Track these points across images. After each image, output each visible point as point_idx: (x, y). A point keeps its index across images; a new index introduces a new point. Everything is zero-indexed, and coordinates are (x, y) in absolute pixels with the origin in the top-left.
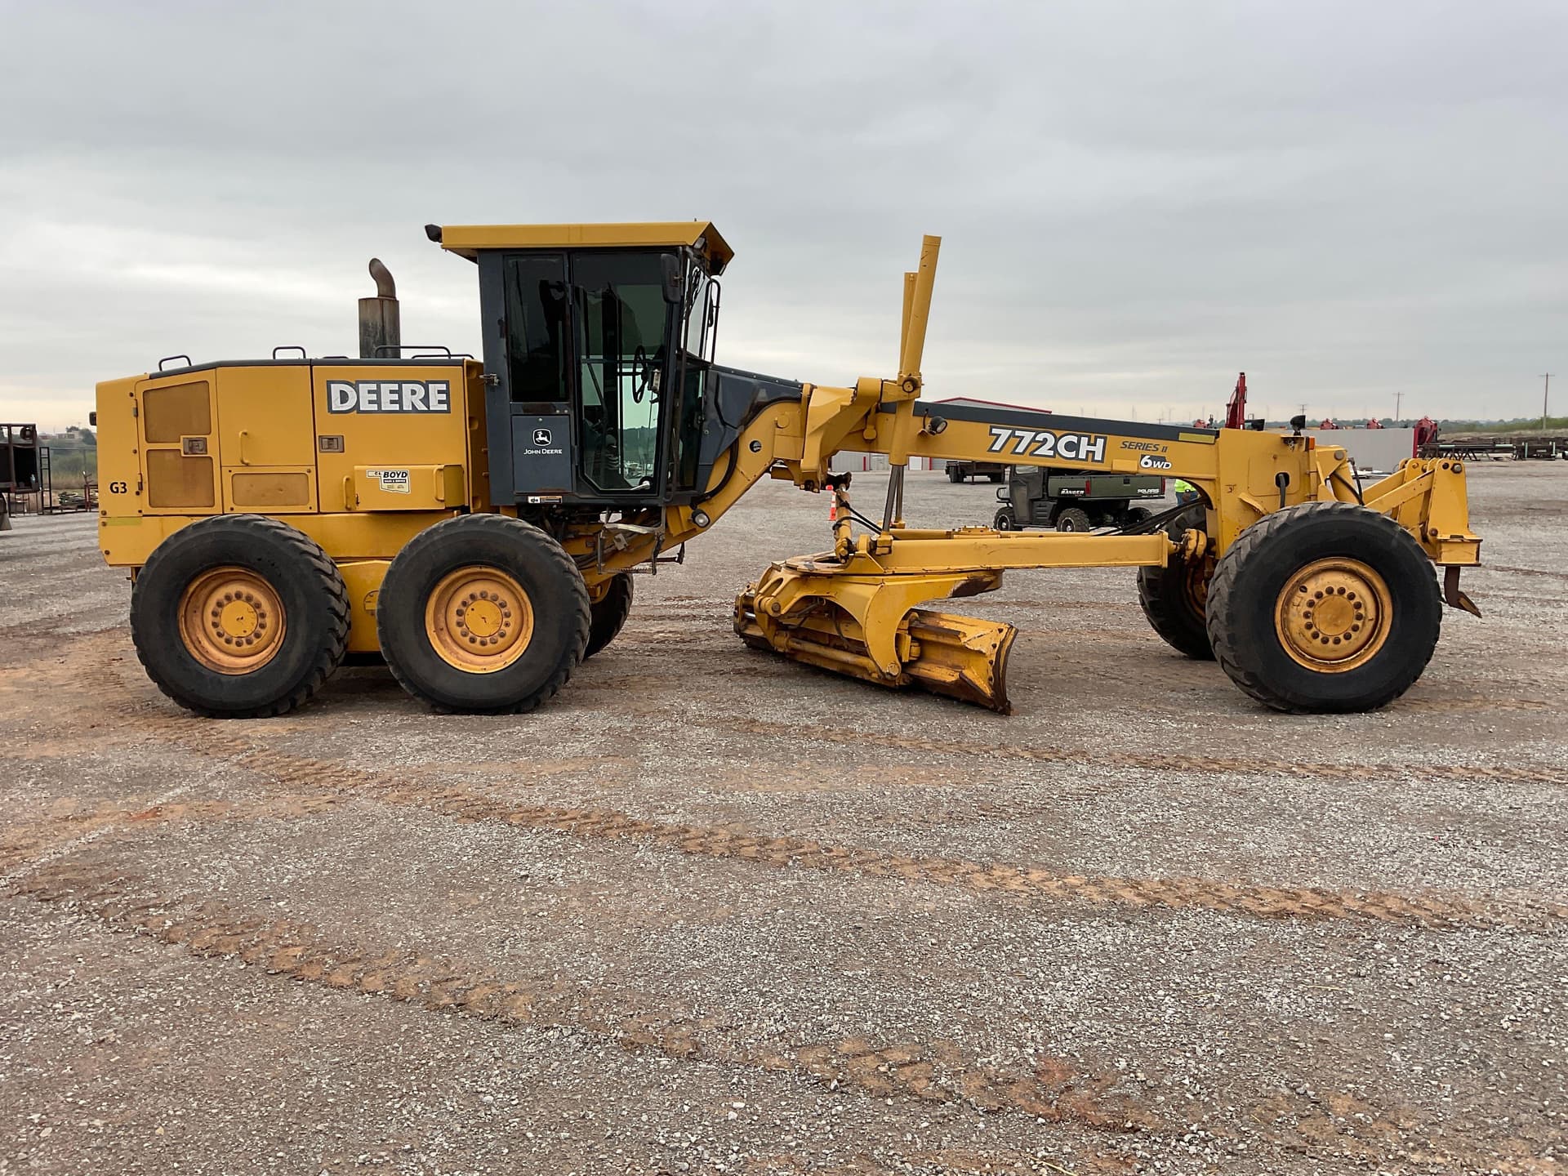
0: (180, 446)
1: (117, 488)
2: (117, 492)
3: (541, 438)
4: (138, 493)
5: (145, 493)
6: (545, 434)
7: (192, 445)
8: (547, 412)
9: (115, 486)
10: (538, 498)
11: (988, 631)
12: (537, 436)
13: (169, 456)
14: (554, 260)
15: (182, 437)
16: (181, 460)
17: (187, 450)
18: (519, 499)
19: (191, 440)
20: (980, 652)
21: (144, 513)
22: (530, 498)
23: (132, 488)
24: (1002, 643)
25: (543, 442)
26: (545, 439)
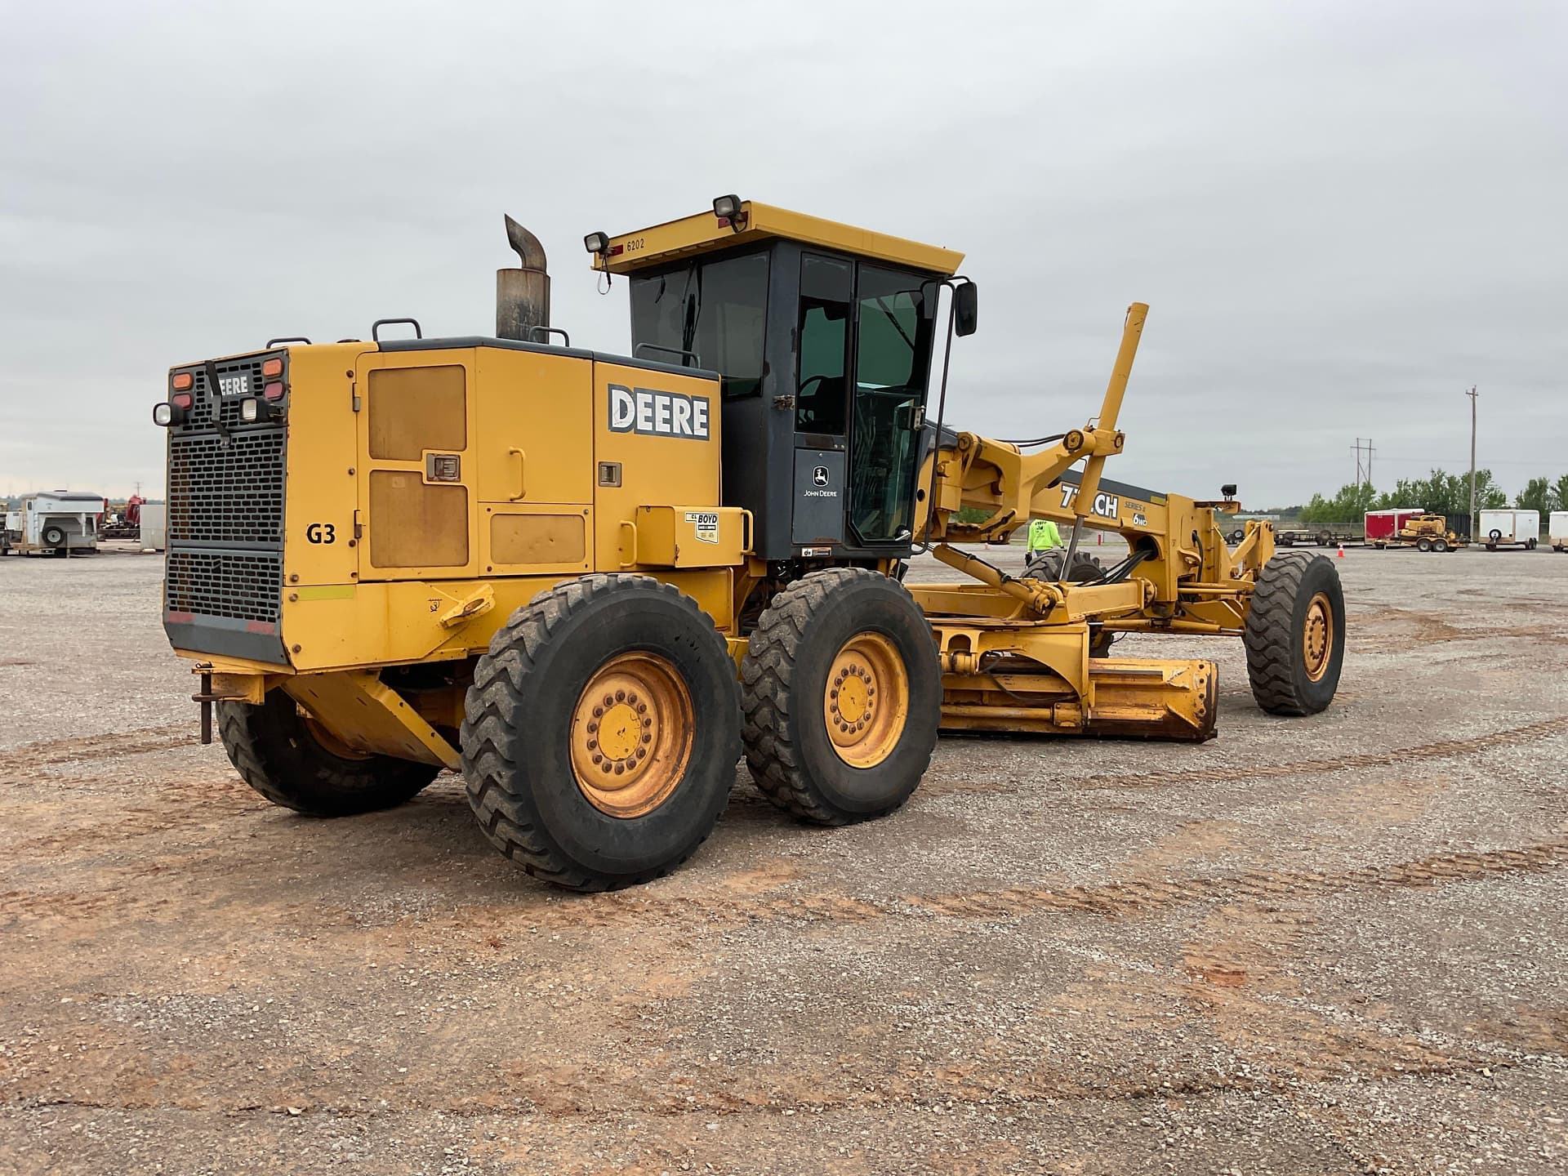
0: (421, 466)
1: (319, 534)
2: (319, 541)
3: (820, 478)
4: (352, 544)
5: (365, 543)
6: (824, 473)
7: (441, 467)
8: (826, 448)
9: (314, 530)
10: (810, 550)
11: (1185, 669)
12: (816, 475)
13: (400, 482)
14: (844, 267)
15: (425, 452)
16: (421, 490)
17: (432, 475)
18: (793, 551)
19: (438, 459)
20: (1184, 689)
21: (362, 578)
22: (804, 550)
23: (344, 533)
24: (1209, 678)
25: (821, 482)
26: (823, 478)
